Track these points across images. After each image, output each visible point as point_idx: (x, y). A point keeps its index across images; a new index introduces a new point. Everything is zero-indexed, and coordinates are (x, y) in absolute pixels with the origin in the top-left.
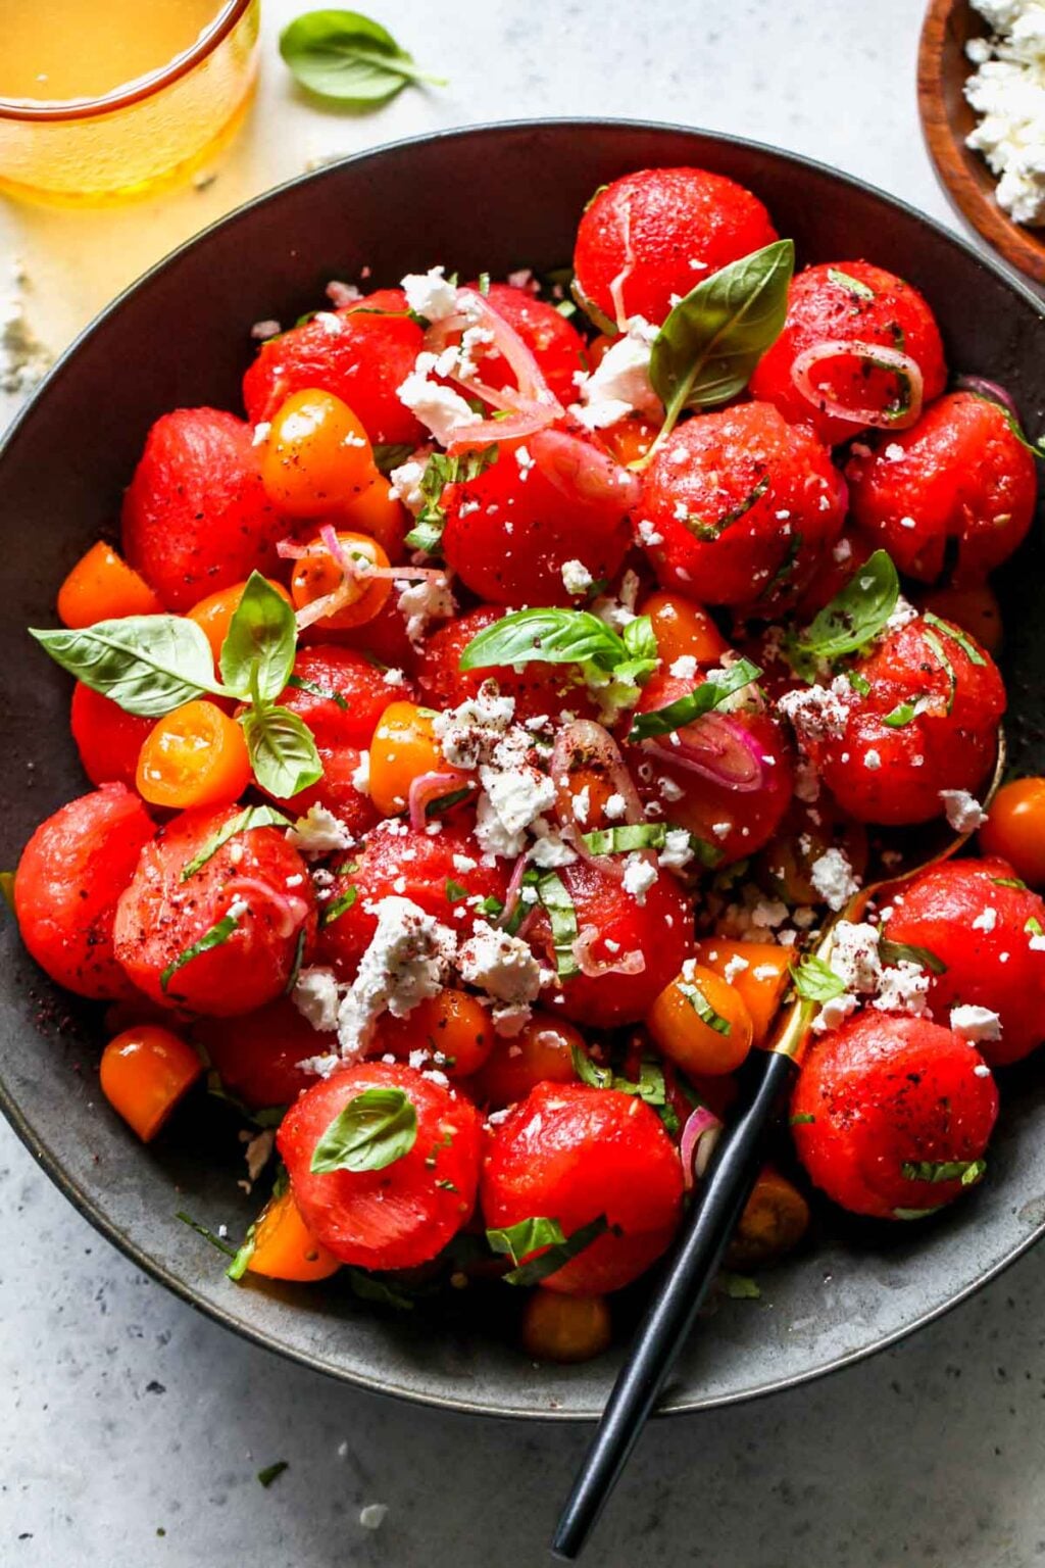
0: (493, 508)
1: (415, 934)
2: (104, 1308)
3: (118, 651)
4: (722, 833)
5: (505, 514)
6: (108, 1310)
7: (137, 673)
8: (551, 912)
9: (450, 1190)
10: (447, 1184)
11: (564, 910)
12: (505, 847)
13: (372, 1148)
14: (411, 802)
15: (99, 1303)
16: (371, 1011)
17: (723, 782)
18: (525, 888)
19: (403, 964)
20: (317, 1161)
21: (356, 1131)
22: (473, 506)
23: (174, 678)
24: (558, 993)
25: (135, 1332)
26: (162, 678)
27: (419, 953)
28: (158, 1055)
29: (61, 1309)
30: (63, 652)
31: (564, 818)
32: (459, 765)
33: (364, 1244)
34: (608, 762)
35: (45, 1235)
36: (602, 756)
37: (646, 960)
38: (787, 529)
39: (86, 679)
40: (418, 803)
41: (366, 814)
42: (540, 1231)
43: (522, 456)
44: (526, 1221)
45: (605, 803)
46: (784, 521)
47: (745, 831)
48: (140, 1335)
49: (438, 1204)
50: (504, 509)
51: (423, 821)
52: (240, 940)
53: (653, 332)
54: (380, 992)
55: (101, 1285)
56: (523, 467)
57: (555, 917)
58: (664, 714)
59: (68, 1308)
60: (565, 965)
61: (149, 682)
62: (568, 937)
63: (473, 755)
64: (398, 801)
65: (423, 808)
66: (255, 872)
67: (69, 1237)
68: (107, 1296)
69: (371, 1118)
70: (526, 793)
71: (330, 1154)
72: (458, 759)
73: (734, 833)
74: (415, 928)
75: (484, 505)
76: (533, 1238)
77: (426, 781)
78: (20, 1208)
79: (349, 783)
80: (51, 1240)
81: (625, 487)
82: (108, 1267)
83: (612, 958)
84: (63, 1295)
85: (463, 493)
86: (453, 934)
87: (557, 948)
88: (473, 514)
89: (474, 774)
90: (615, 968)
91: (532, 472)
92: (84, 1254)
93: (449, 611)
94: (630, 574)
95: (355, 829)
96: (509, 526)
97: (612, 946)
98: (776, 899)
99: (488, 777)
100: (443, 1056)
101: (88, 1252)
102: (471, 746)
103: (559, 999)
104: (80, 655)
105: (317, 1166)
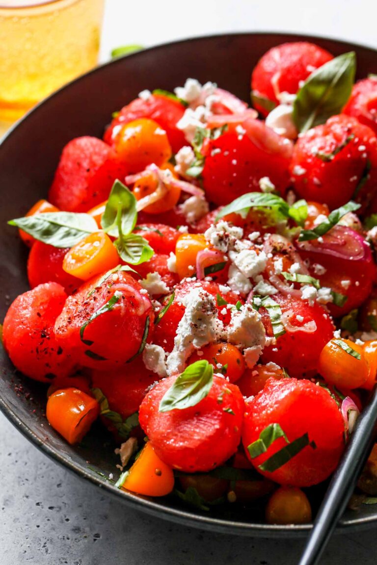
0: (226, 153)
1: (205, 301)
2: (47, 551)
3: (52, 223)
4: (346, 286)
5: (232, 156)
6: (49, 552)
7: (61, 232)
8: (268, 309)
9: (230, 413)
10: (229, 409)
11: (275, 307)
12: (243, 287)
13: (190, 398)
14: (198, 267)
15: (44, 549)
16: (184, 348)
17: (345, 257)
18: (255, 299)
19: (200, 320)
20: (162, 406)
21: (181, 393)
22: (217, 151)
23: (79, 231)
24: (274, 347)
25: (64, 561)
26: (73, 232)
27: (208, 311)
28: (77, 394)
29: (25, 552)
30: (25, 226)
31: (271, 272)
32: (219, 248)
33: (188, 446)
34: (290, 250)
35: (16, 520)
36: (286, 247)
37: (317, 325)
38: (365, 155)
39: (37, 236)
40: (201, 265)
41: (175, 278)
42: (277, 429)
43: (240, 130)
44: (271, 425)
45: (290, 268)
46: (362, 152)
47: (357, 283)
48: (66, 562)
49: (225, 419)
50: (231, 153)
51: (203, 274)
52: (119, 310)
53: (292, 98)
54: (189, 336)
55: (45, 541)
56: (240, 134)
57: (270, 310)
58: (314, 231)
59: (28, 551)
60: (277, 330)
61: (68, 234)
62: (278, 317)
63: (226, 243)
64: (191, 267)
65: (203, 268)
66: (125, 283)
67: (28, 520)
68: (48, 545)
69: (188, 384)
70: (253, 256)
71: (169, 403)
72: (219, 245)
73: (352, 285)
74: (205, 298)
75: (223, 151)
76: (274, 434)
77: (204, 254)
78: (3, 509)
79: (165, 267)
80: (19, 522)
81: (287, 145)
82: (48, 533)
83: (300, 324)
84: (26, 546)
85: (213, 145)
86: (221, 322)
87: (272, 323)
88: (217, 155)
89: (227, 254)
90: (302, 329)
91: (245, 136)
92: (36, 528)
93: (207, 210)
94: (291, 193)
95: (170, 285)
96: (234, 162)
97: (300, 318)
98: (372, 331)
99: (233, 255)
100: (221, 365)
101: (38, 526)
102: (225, 239)
103: (275, 350)
104: (33, 226)
105: (162, 408)
